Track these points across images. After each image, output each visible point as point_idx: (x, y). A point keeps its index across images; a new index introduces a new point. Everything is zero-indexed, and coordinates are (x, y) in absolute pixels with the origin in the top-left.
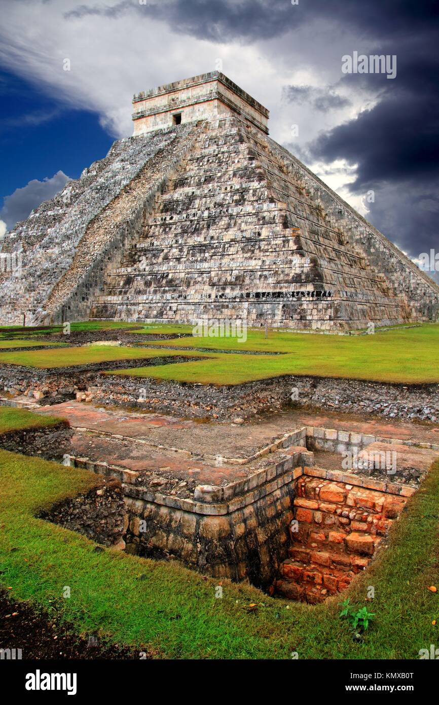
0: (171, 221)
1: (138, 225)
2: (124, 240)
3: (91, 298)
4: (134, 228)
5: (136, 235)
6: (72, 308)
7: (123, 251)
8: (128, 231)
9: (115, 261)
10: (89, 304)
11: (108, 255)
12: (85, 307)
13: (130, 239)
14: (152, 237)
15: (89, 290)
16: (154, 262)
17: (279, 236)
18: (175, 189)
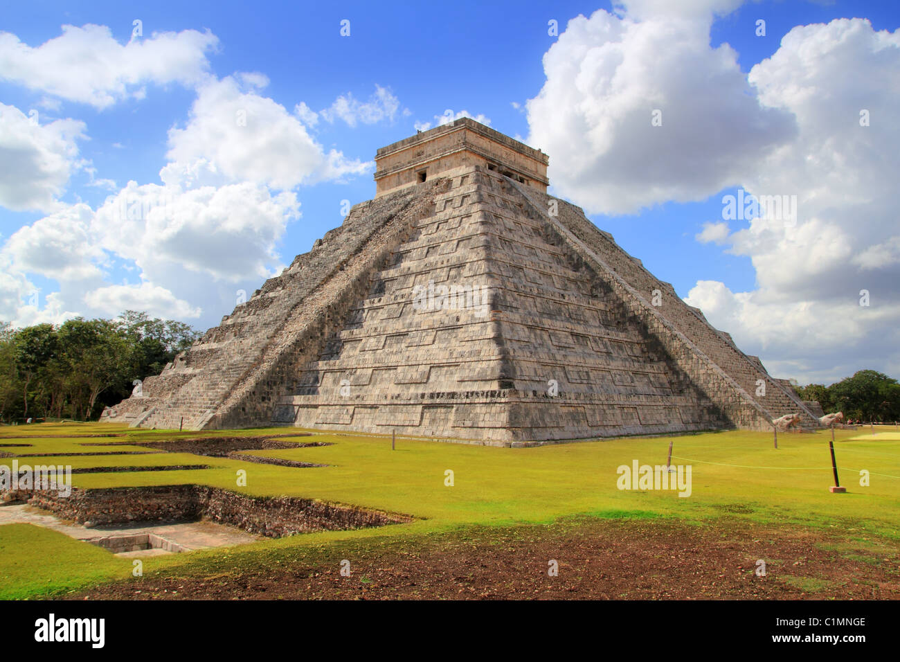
0: (379, 304)
1: (344, 310)
2: (323, 327)
3: (274, 399)
4: (337, 313)
5: (340, 322)
6: (247, 409)
7: (321, 342)
8: (329, 317)
9: (309, 353)
10: (271, 405)
11: (299, 346)
12: (265, 409)
13: (332, 327)
14: (357, 323)
15: (271, 389)
16: (351, 354)
17: (477, 322)
18: (395, 264)
